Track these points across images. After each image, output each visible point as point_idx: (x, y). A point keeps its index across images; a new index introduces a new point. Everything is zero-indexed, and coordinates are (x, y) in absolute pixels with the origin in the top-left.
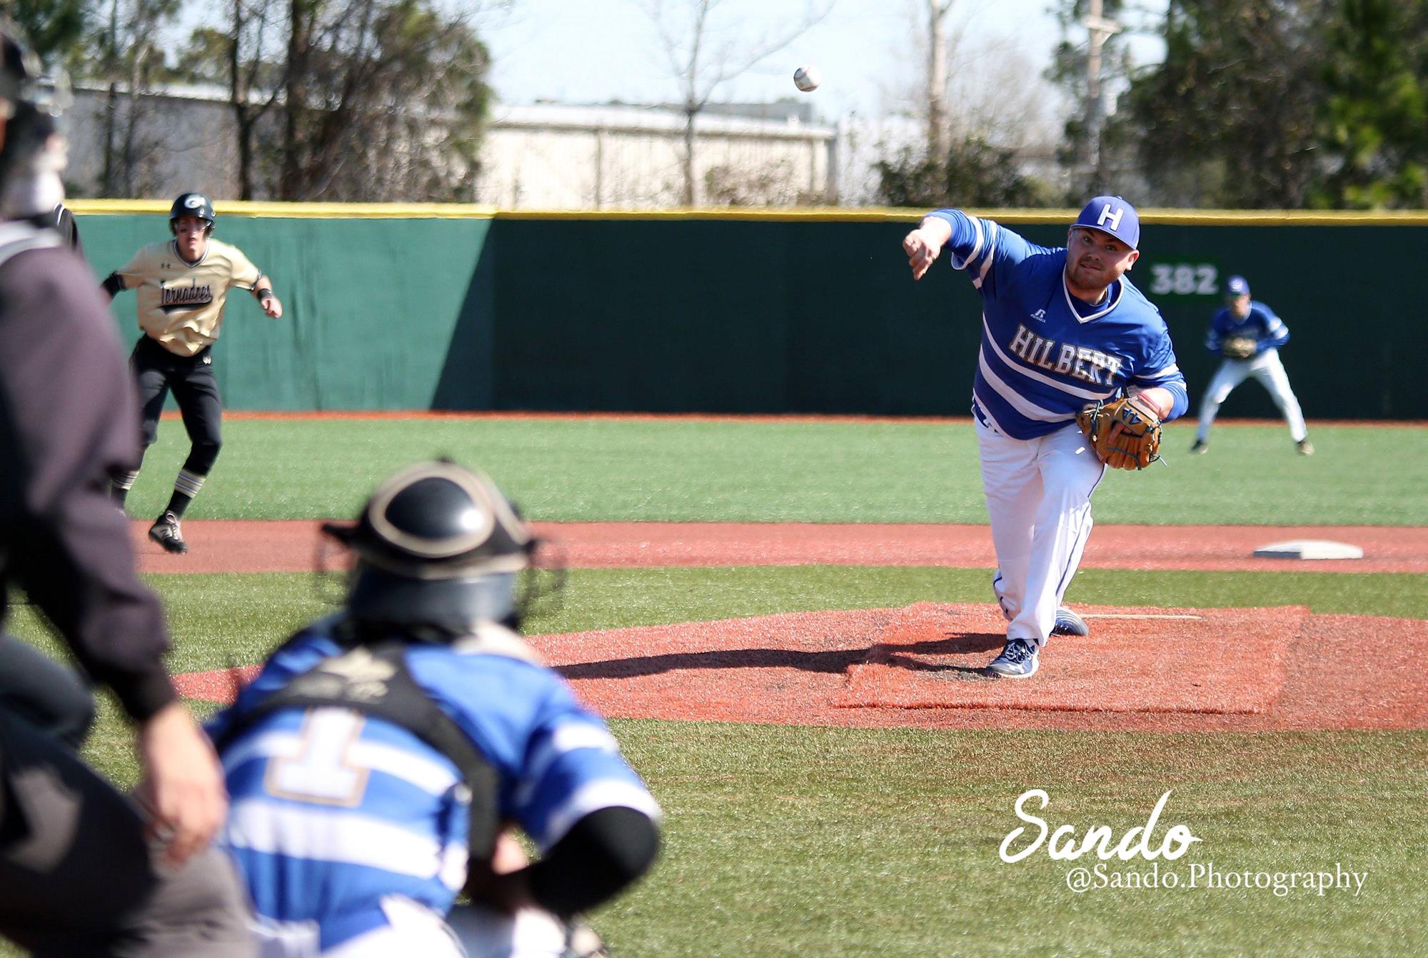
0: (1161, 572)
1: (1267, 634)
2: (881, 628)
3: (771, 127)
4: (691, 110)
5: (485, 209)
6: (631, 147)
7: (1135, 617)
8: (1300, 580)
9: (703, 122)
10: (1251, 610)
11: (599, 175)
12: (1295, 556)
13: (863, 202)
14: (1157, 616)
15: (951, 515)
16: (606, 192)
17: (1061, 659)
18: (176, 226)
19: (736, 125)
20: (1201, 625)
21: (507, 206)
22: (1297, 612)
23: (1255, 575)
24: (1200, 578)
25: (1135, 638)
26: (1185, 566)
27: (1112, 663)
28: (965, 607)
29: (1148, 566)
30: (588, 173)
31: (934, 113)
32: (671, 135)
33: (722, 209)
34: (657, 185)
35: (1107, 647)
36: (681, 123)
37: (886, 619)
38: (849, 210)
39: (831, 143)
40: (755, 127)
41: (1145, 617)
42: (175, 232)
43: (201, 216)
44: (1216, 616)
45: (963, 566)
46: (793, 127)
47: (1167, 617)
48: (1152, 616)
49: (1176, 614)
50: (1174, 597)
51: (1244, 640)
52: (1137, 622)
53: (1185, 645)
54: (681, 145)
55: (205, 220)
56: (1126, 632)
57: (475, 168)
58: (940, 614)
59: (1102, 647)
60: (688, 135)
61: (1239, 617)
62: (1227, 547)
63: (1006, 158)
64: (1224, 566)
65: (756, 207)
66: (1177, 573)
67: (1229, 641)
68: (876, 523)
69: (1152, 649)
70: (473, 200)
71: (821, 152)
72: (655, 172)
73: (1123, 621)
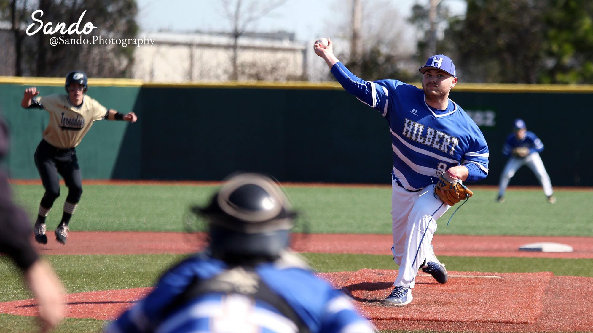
0: (474, 258)
1: (533, 285)
2: (345, 281)
3: (277, 44)
4: (236, 35)
5: (137, 82)
6: (208, 53)
7: (469, 276)
8: (543, 262)
9: (242, 41)
10: (525, 273)
11: (192, 65)
12: (539, 250)
13: (321, 80)
14: (479, 276)
15: (370, 230)
16: (195, 75)
17: (433, 297)
18: (69, 89)
19: (258, 42)
20: (501, 280)
21: (147, 81)
22: (547, 275)
23: (521, 259)
24: (494, 260)
25: (469, 287)
26: (486, 255)
27: (458, 299)
28: (385, 271)
29: (468, 254)
30: (186, 64)
31: (355, 37)
32: (227, 47)
33: (253, 82)
34: (220, 71)
35: (456, 291)
36: (231, 41)
37: (347, 277)
38: (314, 83)
39: (304, 52)
40: (268, 43)
41: (473, 276)
42: (68, 91)
43: (81, 84)
44: (508, 276)
45: (377, 254)
46: (286, 44)
47: (484, 277)
48: (477, 276)
49: (489, 275)
50: (482, 269)
51: (522, 288)
52: (470, 279)
53: (494, 290)
54: (231, 53)
55: (83, 85)
56: (465, 283)
57: (131, 61)
58: (374, 275)
59: (453, 291)
60: (235, 47)
61: (519, 277)
62: (505, 246)
63: (389, 59)
64: (505, 255)
65: (269, 82)
66: (483, 257)
67: (515, 288)
68: (333, 233)
69: (478, 292)
70: (131, 77)
71: (299, 57)
72: (219, 65)
73: (463, 279)
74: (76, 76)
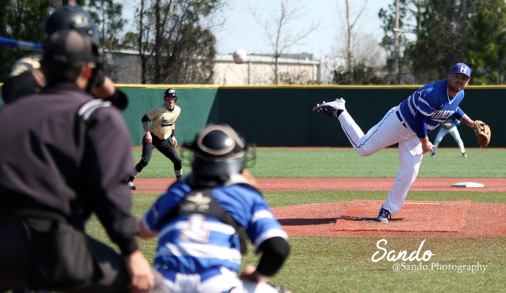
0: (424, 192)
1: (461, 208)
2: (345, 207)
3: (301, 61)
4: (277, 56)
5: (216, 86)
6: (259, 67)
7: (421, 204)
8: (466, 194)
9: (280, 60)
10: (455, 201)
11: (249, 75)
12: (464, 187)
13: (329, 83)
14: (427, 203)
15: (360, 175)
16: (251, 81)
17: (399, 216)
18: (166, 99)
19: (290, 61)
20: (440, 206)
21: (221, 85)
22: (469, 202)
23: (453, 192)
24: (437, 193)
25: (421, 210)
26: (431, 190)
27: (414, 217)
28: (369, 201)
29: (420, 190)
30: (246, 75)
31: (349, 55)
32: (271, 63)
33: (287, 85)
34: (267, 78)
35: (413, 213)
36: (274, 60)
37: (346, 205)
38: (325, 85)
39: (318, 66)
40: (296, 61)
41: (423, 204)
42: (165, 100)
44: (445, 203)
45: (364, 190)
46: (307, 61)
47: (430, 204)
48: (426, 203)
49: (433, 203)
50: (429, 199)
51: (454, 210)
52: (421, 205)
53: (436, 212)
54: (274, 66)
55: (175, 97)
56: (418, 208)
57: (212, 73)
58: (362, 203)
59: (411, 213)
60: (276, 64)
61: (452, 204)
62: (444, 184)
63: (371, 70)
64: (443, 190)
65: (297, 85)
66: (429, 192)
67: (449, 211)
68: (337, 178)
69: (426, 213)
70: (212, 83)
71: (315, 68)
72: (266, 74)
73: (417, 205)
74: (170, 91)
